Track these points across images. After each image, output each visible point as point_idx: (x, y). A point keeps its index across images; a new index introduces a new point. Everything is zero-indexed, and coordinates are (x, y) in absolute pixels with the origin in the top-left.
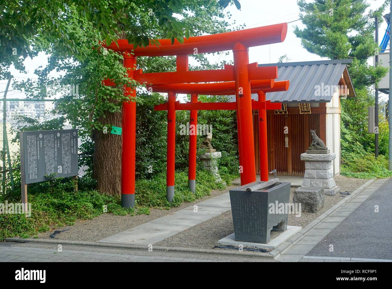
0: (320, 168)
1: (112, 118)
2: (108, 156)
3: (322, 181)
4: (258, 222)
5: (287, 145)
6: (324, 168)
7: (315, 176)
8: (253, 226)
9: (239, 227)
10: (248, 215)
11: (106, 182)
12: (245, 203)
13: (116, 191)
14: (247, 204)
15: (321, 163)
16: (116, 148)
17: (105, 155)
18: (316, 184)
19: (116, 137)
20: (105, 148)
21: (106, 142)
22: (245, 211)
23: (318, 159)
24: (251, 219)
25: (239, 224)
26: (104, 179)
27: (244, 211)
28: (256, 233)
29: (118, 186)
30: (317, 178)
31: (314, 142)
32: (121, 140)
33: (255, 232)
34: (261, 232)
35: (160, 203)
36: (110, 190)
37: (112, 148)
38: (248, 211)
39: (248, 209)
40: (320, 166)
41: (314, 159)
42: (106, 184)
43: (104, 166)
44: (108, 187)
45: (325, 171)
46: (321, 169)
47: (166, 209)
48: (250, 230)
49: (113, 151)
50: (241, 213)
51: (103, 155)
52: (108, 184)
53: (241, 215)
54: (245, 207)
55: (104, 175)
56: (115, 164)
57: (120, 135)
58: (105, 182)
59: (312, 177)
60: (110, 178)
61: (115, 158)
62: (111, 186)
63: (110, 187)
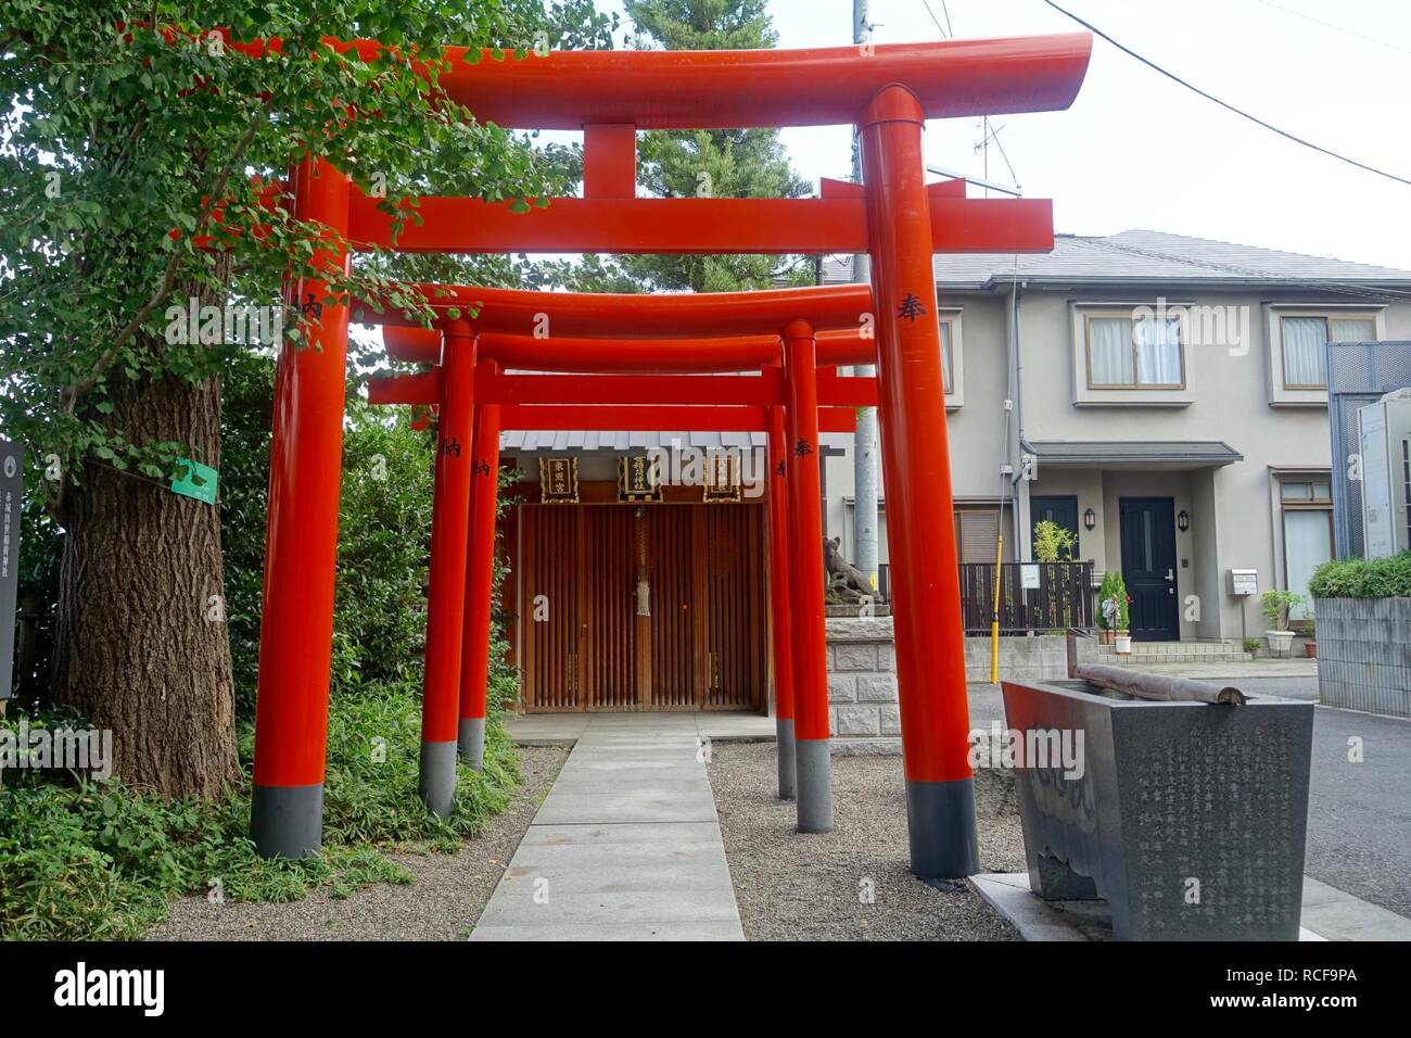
0: (869, 666)
1: (176, 416)
2: (154, 600)
3: (876, 712)
4: (1260, 862)
5: (644, 609)
6: (882, 666)
7: (854, 696)
8: (1236, 882)
9: (1159, 894)
10: (1209, 827)
11: (144, 736)
12: (1196, 769)
13: (187, 776)
14: (1203, 775)
15: (872, 649)
16: (192, 563)
17: (141, 595)
18: (860, 721)
19: (194, 512)
20: (137, 563)
21: (143, 531)
22: (1196, 807)
23: (868, 635)
24: (1225, 847)
25: (1159, 881)
26: (133, 718)
27: (1190, 808)
28: (1249, 918)
29: (196, 752)
30: (859, 702)
31: (840, 577)
32: (210, 527)
33: (1242, 915)
34: (1274, 908)
35: (402, 827)
36: (163, 776)
37: (175, 562)
38: (1209, 806)
39: (1209, 796)
40: (866, 658)
41: (854, 635)
42: (143, 744)
43: (134, 650)
44: (152, 760)
45: (882, 675)
46: (871, 670)
47: (440, 849)
48: (1217, 909)
49: (179, 577)
50: (1171, 819)
51: (129, 598)
52: (151, 744)
53: (1169, 831)
54: (1197, 788)
55: (135, 698)
56: (188, 645)
57: (209, 505)
58: (138, 736)
59: (841, 699)
60: (164, 715)
61: (189, 613)
62: (168, 754)
63: (161, 759)
